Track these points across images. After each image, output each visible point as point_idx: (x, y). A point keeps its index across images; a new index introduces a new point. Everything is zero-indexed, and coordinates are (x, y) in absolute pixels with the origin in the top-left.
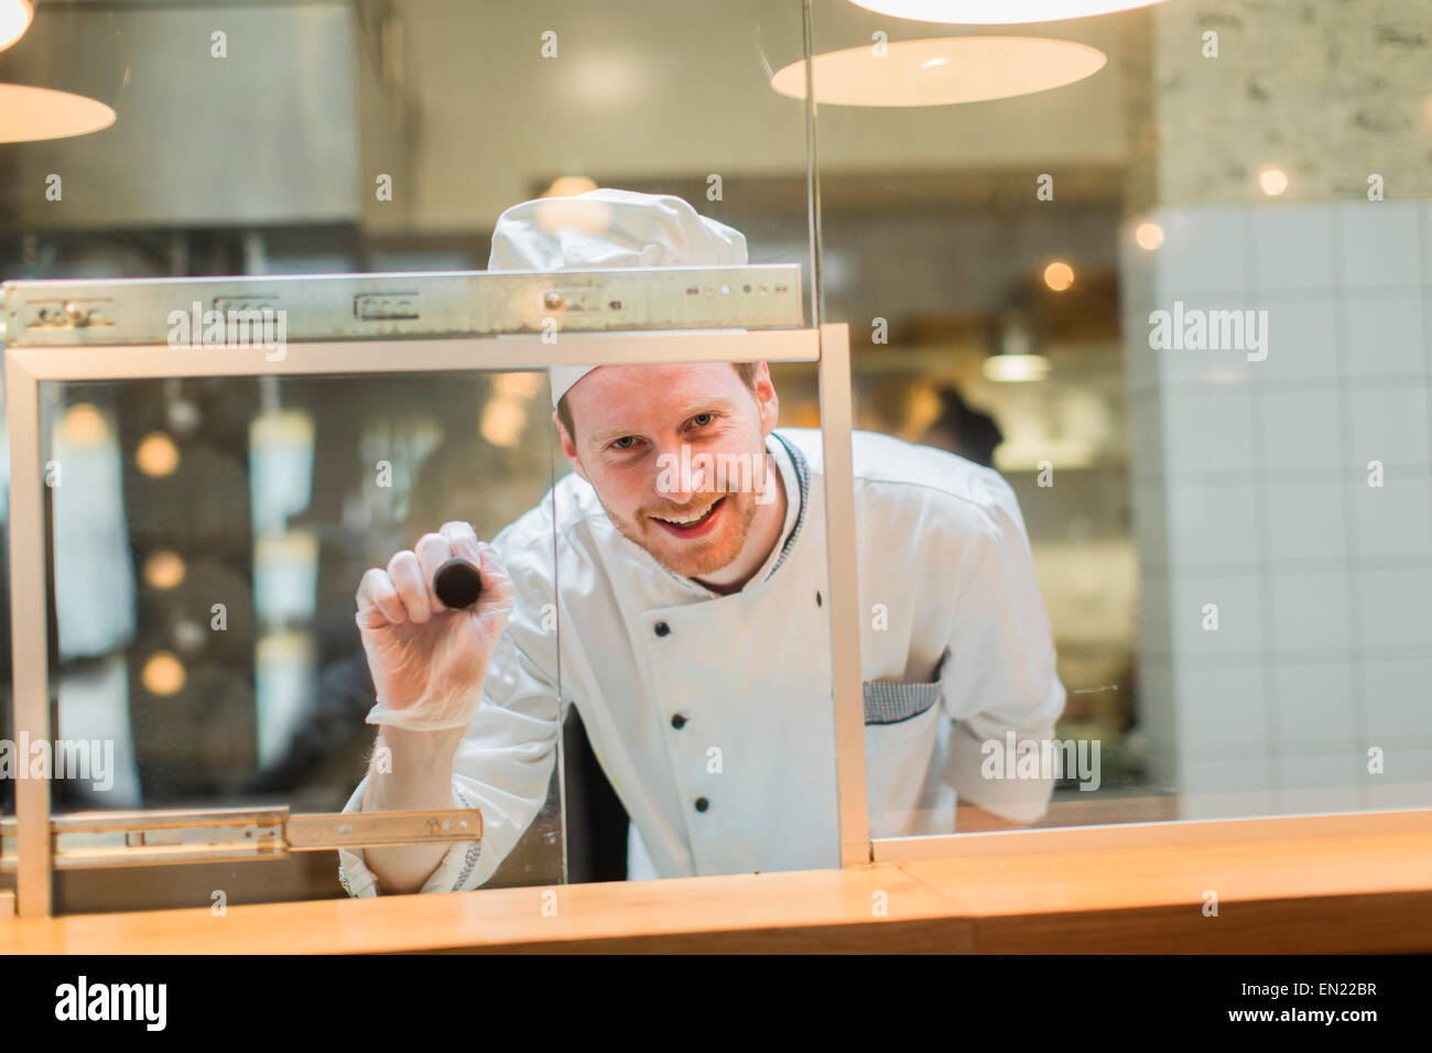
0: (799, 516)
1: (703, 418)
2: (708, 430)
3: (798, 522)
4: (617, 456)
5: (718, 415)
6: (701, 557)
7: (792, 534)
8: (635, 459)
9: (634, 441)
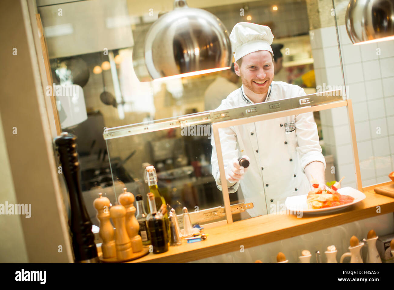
0: (271, 90)
1: (267, 66)
2: (267, 68)
3: (271, 92)
4: (251, 69)
5: (269, 66)
6: (261, 90)
7: (270, 94)
8: (254, 70)
9: (254, 67)
